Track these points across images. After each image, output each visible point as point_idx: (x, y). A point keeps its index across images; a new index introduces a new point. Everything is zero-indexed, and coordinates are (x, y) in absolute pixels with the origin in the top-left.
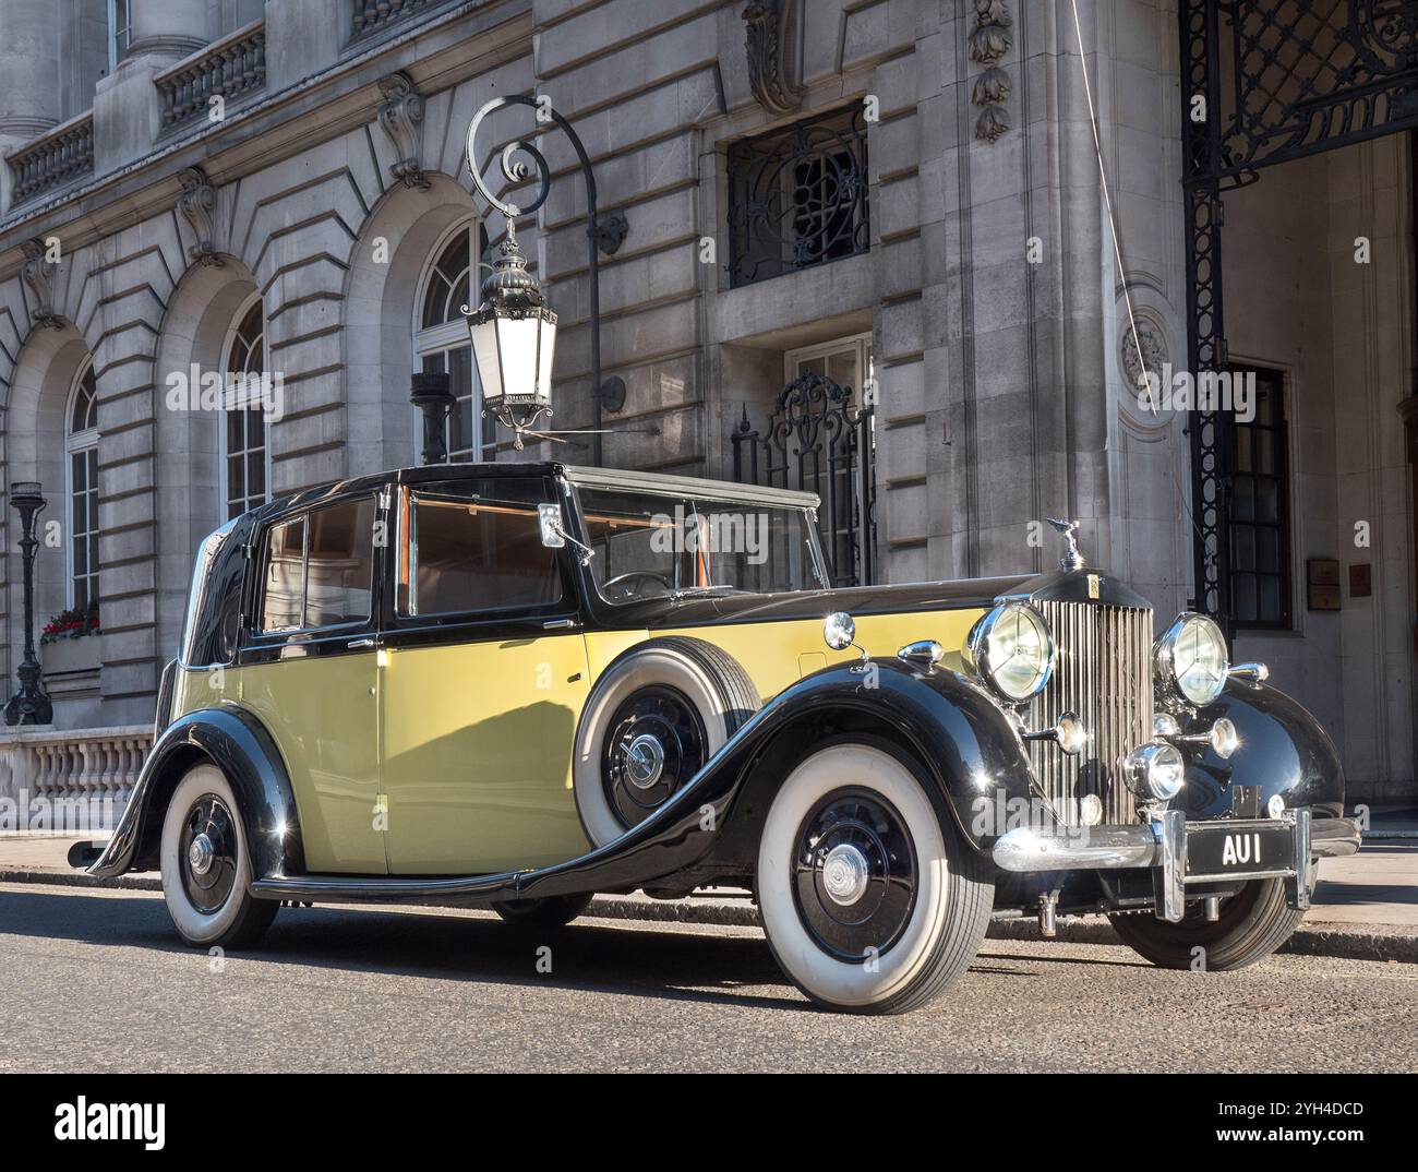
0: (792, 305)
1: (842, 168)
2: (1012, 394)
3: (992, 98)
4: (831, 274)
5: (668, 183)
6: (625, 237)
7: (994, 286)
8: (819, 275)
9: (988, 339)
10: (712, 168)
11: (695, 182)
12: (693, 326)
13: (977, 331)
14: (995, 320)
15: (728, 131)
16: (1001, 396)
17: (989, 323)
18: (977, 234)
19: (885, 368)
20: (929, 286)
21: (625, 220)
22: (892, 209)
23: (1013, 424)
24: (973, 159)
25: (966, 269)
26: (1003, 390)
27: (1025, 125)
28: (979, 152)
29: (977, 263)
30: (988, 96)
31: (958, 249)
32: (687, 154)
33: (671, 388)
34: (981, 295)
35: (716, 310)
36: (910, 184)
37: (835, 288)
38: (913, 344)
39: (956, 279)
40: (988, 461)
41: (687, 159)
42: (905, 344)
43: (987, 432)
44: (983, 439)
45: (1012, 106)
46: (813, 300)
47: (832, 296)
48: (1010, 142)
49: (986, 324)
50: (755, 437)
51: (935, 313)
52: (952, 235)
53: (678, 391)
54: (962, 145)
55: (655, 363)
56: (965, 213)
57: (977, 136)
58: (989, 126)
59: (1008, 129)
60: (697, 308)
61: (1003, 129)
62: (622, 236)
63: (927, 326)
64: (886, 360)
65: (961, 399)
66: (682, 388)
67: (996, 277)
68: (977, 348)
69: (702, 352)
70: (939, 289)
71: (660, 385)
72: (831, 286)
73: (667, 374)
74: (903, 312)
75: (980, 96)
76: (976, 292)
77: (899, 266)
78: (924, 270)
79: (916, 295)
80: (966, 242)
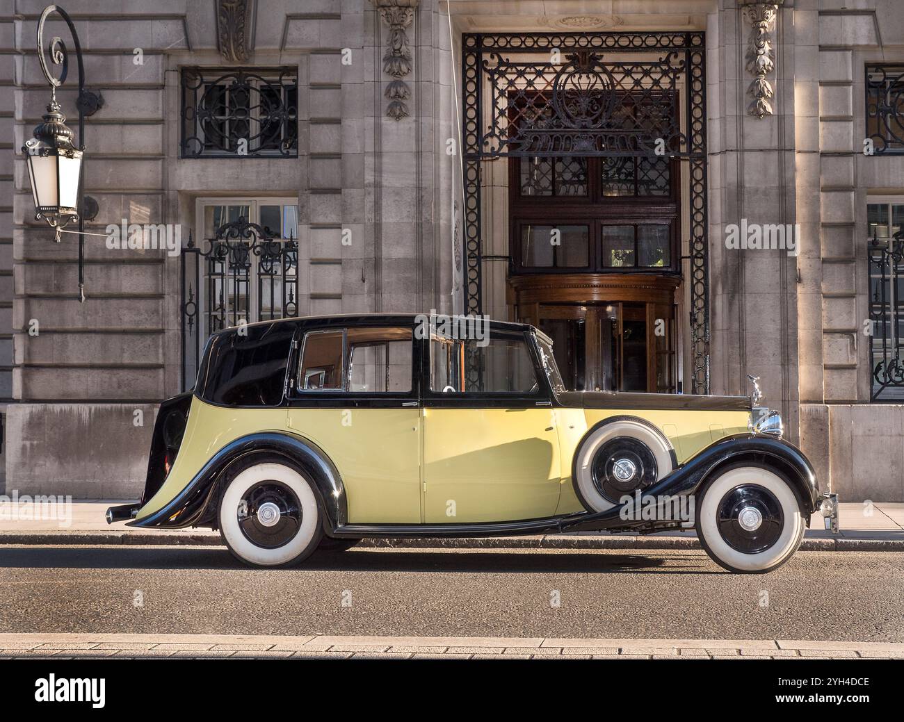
0: (237, 178)
1: (272, 103)
2: (406, 259)
3: (400, 97)
4: (269, 165)
5: (140, 82)
6: (101, 108)
7: (397, 198)
8: (259, 164)
9: (392, 226)
10: (174, 80)
11: (163, 87)
12: (160, 176)
13: (384, 220)
14: (396, 216)
15: (188, 60)
16: (399, 259)
17: (392, 218)
18: (385, 167)
19: (311, 228)
20: (347, 188)
21: (101, 96)
22: (318, 138)
23: (407, 275)
24: (384, 127)
25: (378, 186)
26: (401, 256)
27: (417, 116)
28: (388, 123)
29: (385, 183)
30: (397, 95)
31: (373, 173)
32: (158, 67)
33: (139, 212)
34: (386, 202)
35: (176, 170)
36: (334, 127)
37: (271, 175)
38: (333, 218)
39: (372, 189)
40: (390, 293)
41: (158, 71)
42: (327, 217)
43: (387, 277)
44: (386, 280)
45: (410, 103)
46: (254, 178)
47: (269, 178)
48: (408, 123)
49: (390, 217)
50: (198, 252)
51: (350, 204)
52: (369, 164)
53: (146, 215)
54: (377, 116)
55: (126, 194)
56: (378, 154)
57: (388, 115)
58: (398, 112)
59: (408, 116)
60: (163, 165)
61: (405, 115)
62: (99, 107)
63: (344, 209)
64: (311, 224)
65: (372, 256)
66: (149, 214)
67: (397, 194)
68: (384, 231)
69: (164, 193)
70: (354, 192)
71: (129, 209)
72: (269, 173)
73: (137, 203)
74: (325, 198)
75: (392, 94)
76: (384, 200)
77: (325, 173)
78: (343, 180)
79: (337, 191)
80: (378, 170)
